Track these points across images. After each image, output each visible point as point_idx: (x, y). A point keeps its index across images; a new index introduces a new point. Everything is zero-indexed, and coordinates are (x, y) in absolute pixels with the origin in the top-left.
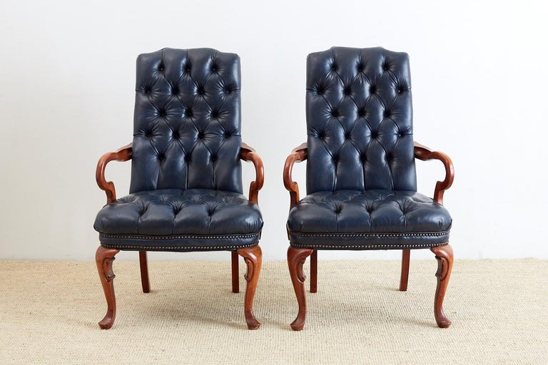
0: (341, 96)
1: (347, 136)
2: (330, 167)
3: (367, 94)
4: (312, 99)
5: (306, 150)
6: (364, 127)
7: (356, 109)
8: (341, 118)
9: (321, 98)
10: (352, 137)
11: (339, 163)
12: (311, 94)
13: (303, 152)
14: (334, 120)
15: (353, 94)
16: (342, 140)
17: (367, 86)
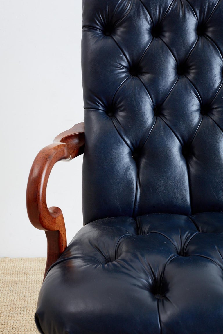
0: (146, 38)
1: (157, 111)
2: (127, 169)
3: (192, 36)
4: (93, 45)
5: (81, 136)
6: (188, 93)
7: (172, 62)
8: (146, 77)
9: (109, 41)
10: (166, 113)
11: (143, 161)
12: (90, 34)
13: (76, 141)
14: (134, 82)
15: (167, 34)
16: (149, 117)
17: (192, 21)
